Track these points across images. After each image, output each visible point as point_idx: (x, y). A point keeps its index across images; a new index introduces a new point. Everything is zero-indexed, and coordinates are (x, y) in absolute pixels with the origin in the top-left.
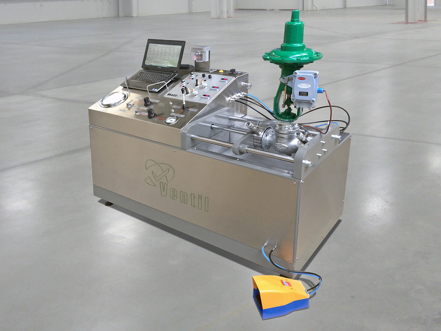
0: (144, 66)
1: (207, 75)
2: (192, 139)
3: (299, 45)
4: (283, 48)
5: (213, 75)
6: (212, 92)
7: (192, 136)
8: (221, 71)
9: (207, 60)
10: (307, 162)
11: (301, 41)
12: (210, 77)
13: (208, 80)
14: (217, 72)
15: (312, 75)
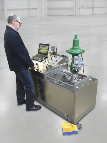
0: (38, 52)
1: (55, 56)
2: (48, 77)
3: (77, 47)
4: (72, 48)
5: (57, 56)
6: (56, 62)
7: (48, 76)
8: (60, 55)
9: (56, 51)
10: (78, 88)
11: (78, 46)
12: (56, 57)
13: (56, 58)
14: (59, 56)
15: (79, 58)
